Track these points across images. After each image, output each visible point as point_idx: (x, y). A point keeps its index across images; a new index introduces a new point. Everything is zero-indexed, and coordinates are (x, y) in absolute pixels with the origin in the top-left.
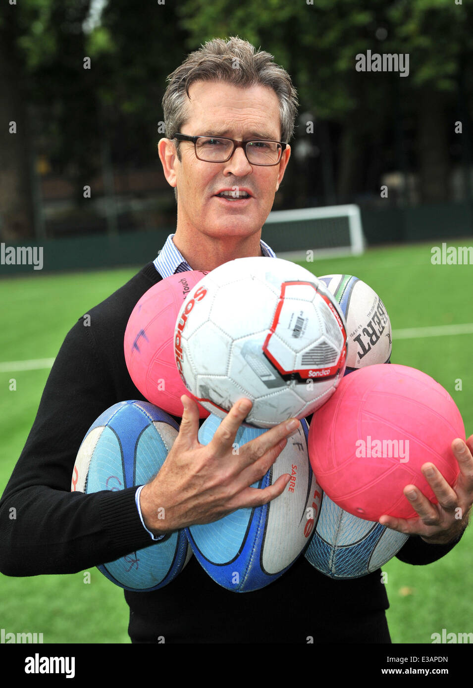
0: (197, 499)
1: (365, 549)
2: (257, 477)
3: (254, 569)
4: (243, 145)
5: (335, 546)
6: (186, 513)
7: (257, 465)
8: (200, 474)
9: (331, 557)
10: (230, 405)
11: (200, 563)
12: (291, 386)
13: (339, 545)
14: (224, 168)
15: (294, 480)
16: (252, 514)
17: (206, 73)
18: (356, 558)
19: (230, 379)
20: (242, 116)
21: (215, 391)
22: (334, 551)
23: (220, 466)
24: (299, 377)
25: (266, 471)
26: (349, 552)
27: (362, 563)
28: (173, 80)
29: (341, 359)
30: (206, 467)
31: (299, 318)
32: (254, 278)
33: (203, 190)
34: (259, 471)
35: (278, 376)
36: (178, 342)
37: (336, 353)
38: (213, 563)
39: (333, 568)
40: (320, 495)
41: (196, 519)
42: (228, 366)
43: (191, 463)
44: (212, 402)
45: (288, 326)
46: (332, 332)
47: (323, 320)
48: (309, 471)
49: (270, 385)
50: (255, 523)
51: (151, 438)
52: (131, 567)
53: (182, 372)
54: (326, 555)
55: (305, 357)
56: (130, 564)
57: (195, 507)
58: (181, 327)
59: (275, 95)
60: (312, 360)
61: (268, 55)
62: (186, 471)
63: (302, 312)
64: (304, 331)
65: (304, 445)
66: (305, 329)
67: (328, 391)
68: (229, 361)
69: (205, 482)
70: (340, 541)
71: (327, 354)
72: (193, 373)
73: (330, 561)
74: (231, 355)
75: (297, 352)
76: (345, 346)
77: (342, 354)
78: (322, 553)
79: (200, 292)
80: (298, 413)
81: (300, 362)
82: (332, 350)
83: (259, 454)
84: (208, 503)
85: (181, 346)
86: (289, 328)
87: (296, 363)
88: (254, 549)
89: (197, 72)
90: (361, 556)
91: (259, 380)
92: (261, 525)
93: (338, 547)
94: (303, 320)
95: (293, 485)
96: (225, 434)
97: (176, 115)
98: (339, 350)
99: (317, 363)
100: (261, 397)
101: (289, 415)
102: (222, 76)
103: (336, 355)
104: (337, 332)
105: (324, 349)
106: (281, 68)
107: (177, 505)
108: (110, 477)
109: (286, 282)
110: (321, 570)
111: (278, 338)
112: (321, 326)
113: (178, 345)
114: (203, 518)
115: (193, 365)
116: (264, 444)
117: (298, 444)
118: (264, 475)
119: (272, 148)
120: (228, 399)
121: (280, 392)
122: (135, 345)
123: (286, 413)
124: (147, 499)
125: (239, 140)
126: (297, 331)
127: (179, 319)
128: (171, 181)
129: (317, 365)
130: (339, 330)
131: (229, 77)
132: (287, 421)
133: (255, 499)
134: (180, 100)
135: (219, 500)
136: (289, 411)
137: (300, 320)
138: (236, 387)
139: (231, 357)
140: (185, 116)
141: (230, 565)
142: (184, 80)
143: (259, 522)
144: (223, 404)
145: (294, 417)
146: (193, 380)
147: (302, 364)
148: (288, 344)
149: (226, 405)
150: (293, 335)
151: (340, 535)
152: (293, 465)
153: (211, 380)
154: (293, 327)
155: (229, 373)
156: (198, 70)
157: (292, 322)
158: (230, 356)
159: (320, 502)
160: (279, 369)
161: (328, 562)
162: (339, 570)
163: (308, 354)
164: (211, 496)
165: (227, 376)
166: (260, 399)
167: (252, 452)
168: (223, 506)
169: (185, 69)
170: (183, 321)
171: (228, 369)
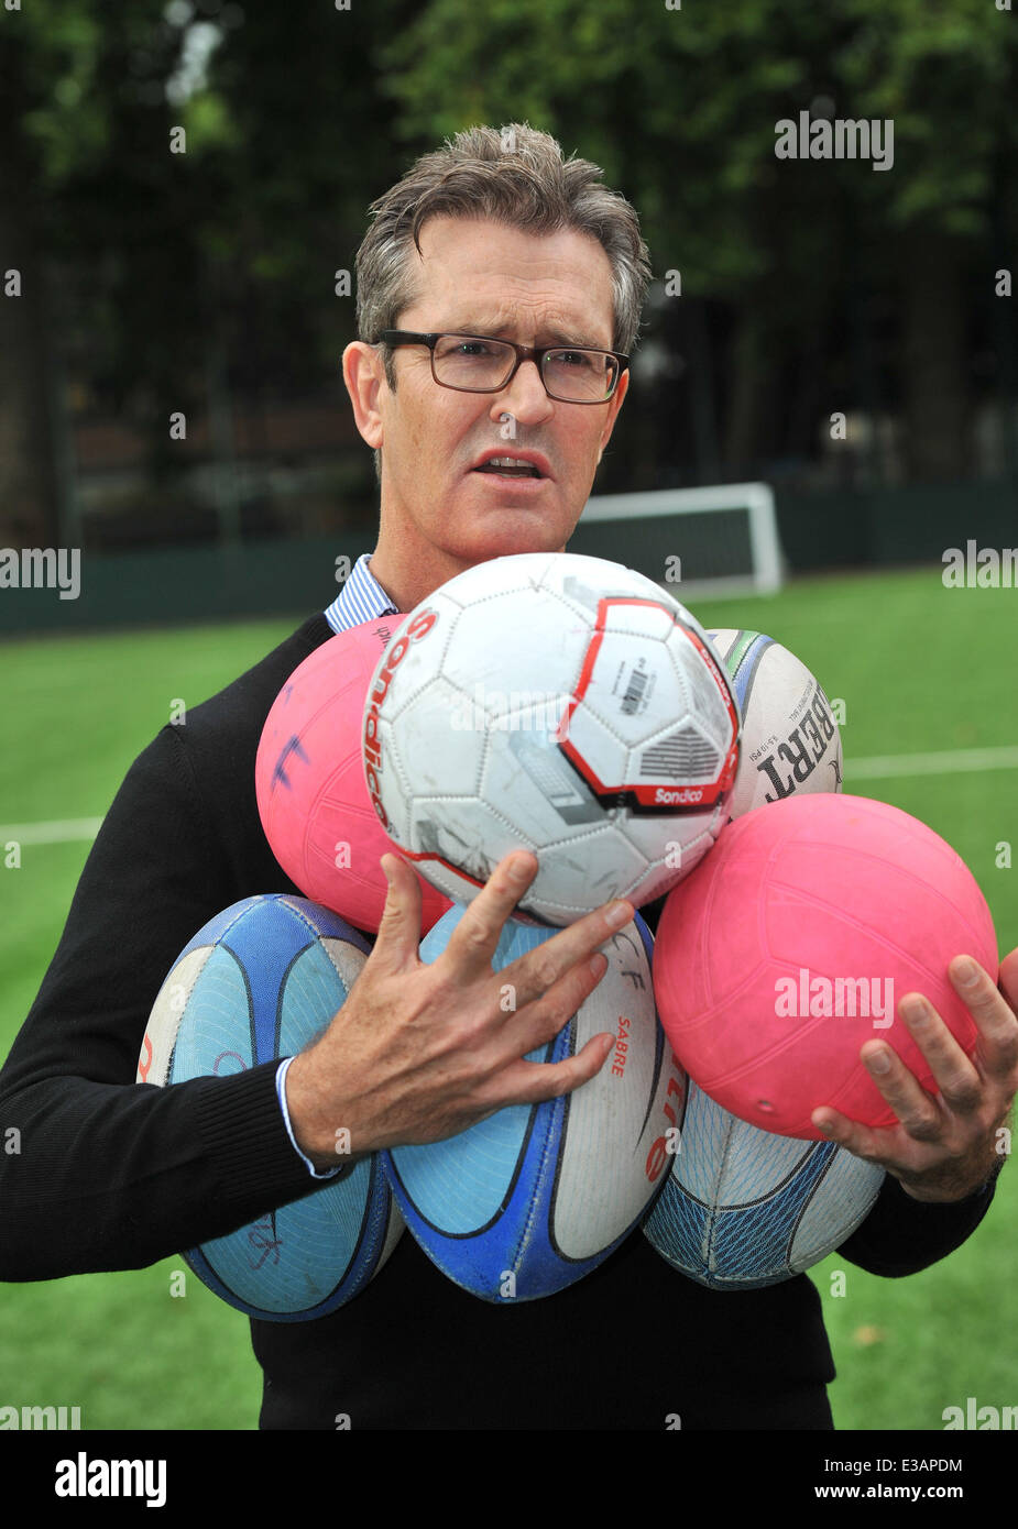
0: (410, 1081)
1: (781, 1214)
2: (542, 1034)
3: (534, 1245)
4: (536, 356)
5: (715, 1207)
6: (386, 1111)
7: (541, 1007)
8: (417, 1023)
9: (707, 1234)
10: (483, 865)
11: (417, 1237)
12: (618, 821)
13: (724, 1205)
14: (492, 403)
15: (625, 1051)
16: (532, 1120)
17: (458, 200)
18: (763, 1234)
19: (484, 804)
20: (535, 297)
21: (451, 833)
22: (712, 1219)
23: (461, 1006)
24: (636, 802)
25: (562, 1022)
26: (745, 1222)
27: (775, 1248)
28: (383, 212)
29: (726, 770)
30: (432, 1008)
31: (635, 672)
32: (541, 589)
33: (448, 457)
34: (546, 1021)
35: (590, 796)
36: (371, 729)
37: (716, 755)
38: (444, 1234)
39: (712, 1258)
40: (681, 1091)
41: (406, 1126)
42: (480, 775)
43: (399, 1000)
44: (444, 861)
45: (612, 689)
46: (708, 710)
47: (687, 681)
48: (658, 1034)
49: (571, 816)
50: (537, 1140)
51: (315, 971)
52: (263, 1260)
53: (379, 796)
54: (695, 1228)
55: (648, 756)
56: (261, 1252)
57: (405, 1100)
58: (379, 698)
59: (604, 254)
60: (662, 765)
61: (591, 168)
62: (388, 1017)
63: (643, 661)
64: (647, 700)
65: (647, 979)
66: (648, 697)
67: (697, 841)
68: (482, 763)
69: (427, 1042)
70: (726, 1196)
71: (695, 754)
72: (404, 796)
73: (705, 1242)
74: (488, 749)
75: (631, 746)
76: (735, 745)
77: (728, 761)
78: (686, 1224)
79: (420, 620)
80: (632, 888)
81: (638, 770)
82: (707, 747)
83: (547, 979)
84: (434, 1090)
85: (379, 735)
86: (614, 693)
87: (629, 769)
88: (536, 1200)
89: (439, 197)
90: (772, 1230)
91: (548, 804)
92: (550, 1146)
93: (723, 1208)
94: (645, 677)
95: (622, 1060)
96: (475, 931)
97: (387, 289)
98: (722, 750)
99: (674, 772)
100: (552, 844)
101: (610, 892)
102: (494, 209)
103: (716, 761)
104: (717, 711)
105: (690, 743)
106: (619, 195)
107: (366, 1095)
108: (223, 1055)
109: (608, 598)
110: (685, 1267)
111: (589, 713)
112: (684, 694)
113: (371, 736)
114: (422, 1127)
115: (402, 776)
116: (558, 955)
117: (633, 974)
118: (557, 1030)
119: (595, 367)
120: (479, 850)
121: (593, 834)
122: (280, 773)
123: (605, 884)
124: (302, 1082)
125: (528, 345)
126: (632, 700)
127: (375, 682)
128: (370, 435)
129: (675, 776)
130: (722, 708)
131: (510, 209)
132: (608, 906)
133: (537, 1084)
134: (397, 257)
135: (457, 1082)
136: (612, 881)
137: (639, 677)
138: (496, 820)
139: (487, 755)
140: (407, 293)
141: (483, 1236)
142: (410, 213)
143: (547, 1138)
144: (469, 863)
145: (623, 896)
146: (403, 811)
147: (642, 773)
148: (611, 726)
149: (474, 864)
150: (622, 708)
151: (726, 1182)
152: (620, 1019)
153: (442, 807)
154: (623, 691)
155: (482, 789)
156: (442, 193)
157: (620, 681)
158: (484, 751)
159: (682, 1106)
160: (590, 780)
161: (700, 1244)
162: (725, 1263)
163: (654, 752)
164: (441, 1073)
165: (477, 796)
166: (550, 848)
167: (531, 974)
168: (466, 1095)
169: (411, 190)
170: (383, 683)
171: (479, 781)
